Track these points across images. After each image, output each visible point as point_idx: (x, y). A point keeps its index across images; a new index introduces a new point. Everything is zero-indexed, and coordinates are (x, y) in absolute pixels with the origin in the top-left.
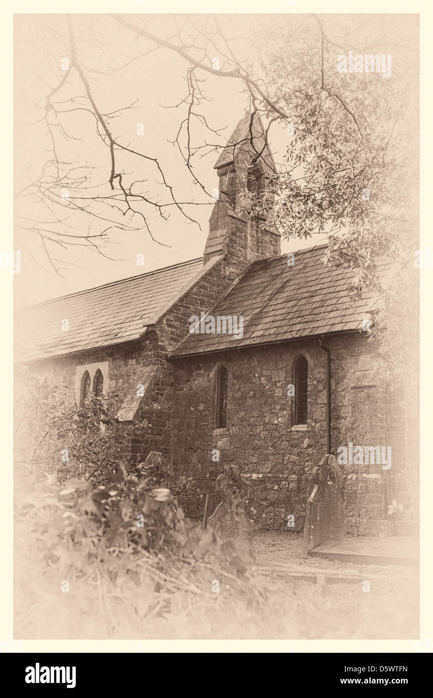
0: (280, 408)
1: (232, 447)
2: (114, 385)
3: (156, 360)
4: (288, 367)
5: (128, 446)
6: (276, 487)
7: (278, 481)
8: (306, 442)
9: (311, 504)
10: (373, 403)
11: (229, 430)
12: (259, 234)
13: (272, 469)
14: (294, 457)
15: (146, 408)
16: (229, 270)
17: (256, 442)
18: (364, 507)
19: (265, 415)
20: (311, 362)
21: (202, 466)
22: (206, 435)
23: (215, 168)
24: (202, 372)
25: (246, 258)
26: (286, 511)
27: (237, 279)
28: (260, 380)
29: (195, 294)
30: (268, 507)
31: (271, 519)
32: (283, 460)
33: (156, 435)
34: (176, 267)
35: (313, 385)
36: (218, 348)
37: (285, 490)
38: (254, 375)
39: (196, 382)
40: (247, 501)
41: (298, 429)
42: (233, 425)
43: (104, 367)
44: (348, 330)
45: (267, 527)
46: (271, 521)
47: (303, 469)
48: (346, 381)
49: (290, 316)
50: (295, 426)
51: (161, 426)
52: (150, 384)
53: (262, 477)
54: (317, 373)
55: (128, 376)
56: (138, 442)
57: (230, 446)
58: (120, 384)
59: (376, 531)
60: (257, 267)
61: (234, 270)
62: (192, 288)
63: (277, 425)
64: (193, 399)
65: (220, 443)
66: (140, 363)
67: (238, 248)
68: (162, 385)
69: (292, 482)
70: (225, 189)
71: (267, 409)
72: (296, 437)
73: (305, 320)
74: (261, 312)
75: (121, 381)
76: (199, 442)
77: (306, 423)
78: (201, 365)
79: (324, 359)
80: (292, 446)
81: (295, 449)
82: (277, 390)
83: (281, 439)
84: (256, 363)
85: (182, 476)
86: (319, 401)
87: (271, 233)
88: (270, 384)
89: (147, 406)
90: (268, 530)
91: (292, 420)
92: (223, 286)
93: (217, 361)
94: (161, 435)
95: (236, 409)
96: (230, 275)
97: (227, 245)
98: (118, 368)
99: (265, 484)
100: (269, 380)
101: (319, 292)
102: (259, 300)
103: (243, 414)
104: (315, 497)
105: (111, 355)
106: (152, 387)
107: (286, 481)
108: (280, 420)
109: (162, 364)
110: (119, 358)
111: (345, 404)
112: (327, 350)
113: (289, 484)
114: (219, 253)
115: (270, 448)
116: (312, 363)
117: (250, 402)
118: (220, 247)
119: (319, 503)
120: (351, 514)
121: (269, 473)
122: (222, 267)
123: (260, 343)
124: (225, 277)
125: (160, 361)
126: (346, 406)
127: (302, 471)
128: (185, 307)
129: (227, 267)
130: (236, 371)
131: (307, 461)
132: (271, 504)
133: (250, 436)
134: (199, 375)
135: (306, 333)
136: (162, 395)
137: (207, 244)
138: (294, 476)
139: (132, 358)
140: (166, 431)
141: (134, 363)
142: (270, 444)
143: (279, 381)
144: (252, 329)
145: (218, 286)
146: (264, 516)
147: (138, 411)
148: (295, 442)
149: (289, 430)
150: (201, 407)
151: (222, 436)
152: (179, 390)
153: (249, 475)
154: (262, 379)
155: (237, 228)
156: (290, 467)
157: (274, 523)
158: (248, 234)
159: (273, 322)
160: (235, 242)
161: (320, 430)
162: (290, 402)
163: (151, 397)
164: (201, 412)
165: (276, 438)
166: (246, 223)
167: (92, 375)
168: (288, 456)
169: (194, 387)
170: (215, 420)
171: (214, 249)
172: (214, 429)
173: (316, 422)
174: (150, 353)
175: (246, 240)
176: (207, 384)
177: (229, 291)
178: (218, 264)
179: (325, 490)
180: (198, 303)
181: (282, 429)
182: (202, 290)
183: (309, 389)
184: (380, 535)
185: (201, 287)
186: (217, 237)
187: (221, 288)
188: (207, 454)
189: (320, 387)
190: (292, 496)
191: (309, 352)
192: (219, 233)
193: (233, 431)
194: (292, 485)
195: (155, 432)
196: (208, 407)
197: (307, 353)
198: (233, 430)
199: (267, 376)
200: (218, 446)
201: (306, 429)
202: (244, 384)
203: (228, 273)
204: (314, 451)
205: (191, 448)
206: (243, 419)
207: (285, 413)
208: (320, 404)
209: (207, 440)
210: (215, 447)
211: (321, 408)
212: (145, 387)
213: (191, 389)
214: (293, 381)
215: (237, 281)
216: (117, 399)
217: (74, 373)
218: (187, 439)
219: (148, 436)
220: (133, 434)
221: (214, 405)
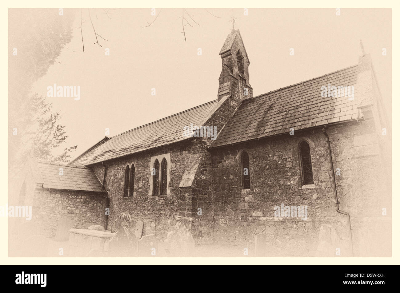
0: (291, 175)
2: (175, 166)
3: (202, 150)
4: (294, 149)
5: (189, 202)
6: (295, 226)
7: (296, 222)
8: (315, 196)
11: (253, 190)
12: (243, 87)
16: (233, 103)
17: (275, 197)
19: (280, 179)
20: (312, 144)
21: (235, 213)
22: (236, 194)
23: (219, 54)
24: (230, 156)
25: (239, 98)
26: (307, 242)
27: (236, 108)
28: (273, 158)
29: (218, 114)
30: (290, 240)
31: (294, 248)
35: (316, 158)
36: (243, 141)
37: (303, 228)
38: (269, 156)
39: (226, 162)
40: (273, 236)
41: (308, 188)
42: (256, 187)
43: (168, 156)
48: (343, 154)
49: (287, 119)
50: (304, 186)
51: (206, 189)
52: (200, 164)
53: (283, 220)
54: (318, 151)
55: (184, 161)
56: (195, 199)
57: (255, 200)
58: (178, 166)
60: (246, 102)
61: (235, 103)
62: (217, 111)
63: (290, 185)
64: (226, 172)
65: (247, 199)
66: (190, 153)
67: (236, 92)
68: (206, 165)
69: (307, 222)
70: (226, 63)
71: (281, 176)
72: (306, 193)
73: (302, 120)
74: (263, 120)
75: (179, 164)
76: (232, 198)
77: (313, 183)
78: (229, 152)
80: (304, 199)
81: (306, 201)
82: (287, 164)
83: (294, 194)
84: (269, 148)
85: (222, 218)
86: (323, 168)
87: (249, 87)
88: (281, 160)
89: (199, 177)
91: (302, 182)
93: (241, 149)
94: (207, 195)
95: (257, 177)
96: (233, 106)
97: (231, 90)
98: (176, 156)
100: (281, 157)
101: (300, 106)
102: (257, 115)
103: (262, 179)
105: (172, 149)
106: (201, 166)
107: (302, 222)
108: (292, 182)
109: (205, 153)
110: (177, 151)
111: (345, 169)
112: (327, 135)
113: (305, 224)
114: (227, 94)
115: (286, 200)
116: (314, 145)
117: (266, 172)
118: (227, 91)
122: (229, 101)
124: (231, 106)
125: (204, 150)
126: (346, 171)
127: (314, 215)
128: (214, 121)
130: (255, 154)
131: (318, 208)
132: (293, 238)
133: (270, 193)
134: (228, 158)
136: (206, 170)
137: (219, 91)
138: (308, 219)
139: (185, 150)
140: (209, 192)
141: (187, 153)
142: (285, 198)
143: (288, 158)
144: (262, 129)
145: (229, 111)
146: (288, 245)
147: (194, 180)
148: (306, 196)
149: (300, 189)
150: (231, 177)
151: (248, 194)
152: (215, 167)
153: (271, 218)
154: (275, 157)
155: (234, 82)
158: (239, 86)
159: (276, 123)
160: (234, 89)
161: (326, 187)
162: (299, 171)
163: (200, 172)
164: (231, 180)
165: (290, 194)
166: (238, 80)
167: (160, 161)
168: (301, 205)
169: (226, 165)
170: (241, 185)
171: (224, 92)
172: (241, 190)
173: (322, 182)
174: (197, 146)
175: (239, 89)
176: (234, 163)
177: (234, 114)
178: (228, 99)
180: (220, 119)
181: (295, 188)
182: (222, 112)
183: (313, 161)
185: (221, 111)
186: (225, 87)
187: (230, 112)
188: (238, 205)
189: (323, 160)
190: (310, 232)
191: (310, 138)
192: (225, 84)
193: (256, 191)
194: (308, 225)
195: (204, 193)
196: (236, 177)
197: (309, 139)
199: (278, 155)
200: (245, 200)
201: (314, 187)
202: (262, 161)
203: (232, 105)
204: (323, 201)
205: (226, 202)
206: (263, 183)
207: (296, 177)
208: (324, 170)
209: (237, 197)
210: (244, 200)
211: (325, 173)
212: (196, 166)
213: (223, 167)
214: (299, 157)
215: (236, 110)
216: (177, 174)
217: (149, 161)
218: (223, 196)
219: (200, 195)
220: (192, 194)
221: (241, 175)
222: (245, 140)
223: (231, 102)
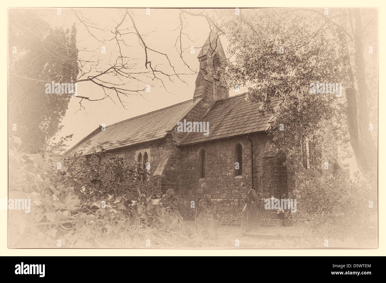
0: (230, 168)
1: (208, 187)
2: (153, 159)
3: (172, 147)
4: (233, 149)
5: (159, 187)
6: (228, 205)
7: (229, 202)
8: (242, 184)
9: (244, 212)
10: (273, 165)
11: (206, 179)
12: (219, 88)
13: (226, 197)
14: (236, 191)
15: (168, 169)
16: (205, 105)
17: (219, 184)
18: (269, 213)
19: (223, 171)
20: (243, 146)
21: (194, 196)
22: (196, 181)
23: (197, 58)
24: (193, 152)
25: (213, 99)
26: (233, 216)
27: (209, 109)
28: (220, 156)
29: (189, 116)
30: (225, 214)
31: (226, 220)
32: (232, 192)
33: (173, 182)
34: (181, 104)
35: (245, 157)
36: (201, 141)
37: (233, 206)
38: (217, 153)
39: (191, 157)
40: (215, 212)
41: (238, 178)
42: (208, 177)
43: (148, 151)
44: (260, 131)
45: (224, 224)
46: (227, 220)
47: (241, 196)
48: (260, 155)
49: (233, 125)
50: (237, 176)
51: (175, 178)
52: (169, 158)
53: (222, 201)
54: (246, 152)
55: (160, 155)
56: (164, 185)
58: (156, 159)
59: (275, 224)
60: (218, 103)
61: (207, 105)
62: (188, 114)
63: (228, 176)
64: (189, 165)
65: (202, 185)
66: (164, 149)
67: (209, 95)
68: (175, 159)
69: (236, 202)
70: (202, 67)
71: (224, 169)
72: (237, 181)
73: (240, 127)
74: (220, 124)
75: (156, 157)
76: (193, 185)
77: (242, 175)
78: (193, 149)
79: (249, 145)
80: (235, 186)
81: (237, 187)
82: (228, 160)
83: (230, 183)
84: (218, 148)
85: (185, 200)
86: (248, 164)
87: (225, 87)
88: (225, 157)
89: (168, 168)
90: (225, 225)
91: (235, 174)
92: (202, 112)
93: (200, 147)
94: (175, 182)
95: (209, 169)
96: (205, 107)
97: (204, 93)
98: (154, 151)
99: (223, 204)
100: (224, 155)
101: (247, 114)
102: (219, 118)
103: (212, 171)
104: (246, 209)
105: (151, 145)
106: (170, 160)
107: (233, 202)
108: (230, 174)
109: (175, 149)
110: (155, 147)
111: (260, 166)
112: (251, 141)
113: (234, 203)
114: (200, 97)
115: (225, 187)
117: (215, 166)
118: (201, 94)
119: (248, 212)
120: (263, 216)
121: (225, 198)
123: (220, 138)
124: (203, 108)
125: (174, 147)
126: (260, 167)
127: (240, 197)
129: (204, 104)
130: (209, 151)
131: (243, 192)
132: (227, 213)
133: (216, 181)
134: (192, 154)
135: (241, 133)
136: (175, 163)
137: (195, 93)
138: (236, 200)
139: (161, 147)
140: (177, 180)
141: (162, 149)
142: (225, 185)
143: (229, 156)
144: (216, 132)
146: (223, 218)
147: (164, 170)
148: (237, 184)
149: (234, 178)
150: (193, 169)
151: (203, 182)
152: (183, 161)
153: (216, 200)
154: (221, 155)
155: (208, 85)
156: (235, 195)
157: (228, 221)
158: (214, 88)
159: (226, 128)
160: (207, 92)
161: (248, 178)
162: (234, 165)
163: (170, 164)
164: (193, 171)
165: (228, 182)
166: (213, 83)
167: (143, 154)
168: (234, 190)
169: (190, 159)
170: (200, 175)
171: (198, 95)
172: (199, 179)
173: (246, 174)
174: (169, 144)
175: (213, 91)
176: (196, 158)
177: (206, 114)
178: (200, 102)
179: (250, 206)
180: (191, 120)
181: (231, 178)
183: (243, 159)
184: (277, 226)
185: (192, 113)
186: (199, 90)
187: (201, 113)
188: (196, 190)
189: (248, 158)
190: (236, 209)
192: (200, 88)
194: (236, 204)
195: (172, 180)
196: (196, 169)
197: (242, 143)
198: (208, 179)
199: (223, 153)
201: (242, 178)
202: (213, 157)
203: (204, 106)
204: (246, 188)
205: (189, 188)
206: (212, 174)
207: (232, 170)
208: (248, 166)
209: (196, 184)
210: (200, 187)
211: (249, 168)
212: (167, 160)
213: (188, 160)
214: (235, 156)
215: (209, 110)
216: (154, 165)
217: (135, 154)
218: (187, 183)
219: (169, 182)
220: (162, 181)
221: (199, 167)
222: (202, 140)
223: (203, 104)
